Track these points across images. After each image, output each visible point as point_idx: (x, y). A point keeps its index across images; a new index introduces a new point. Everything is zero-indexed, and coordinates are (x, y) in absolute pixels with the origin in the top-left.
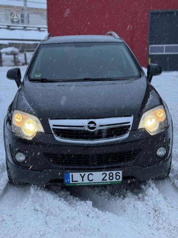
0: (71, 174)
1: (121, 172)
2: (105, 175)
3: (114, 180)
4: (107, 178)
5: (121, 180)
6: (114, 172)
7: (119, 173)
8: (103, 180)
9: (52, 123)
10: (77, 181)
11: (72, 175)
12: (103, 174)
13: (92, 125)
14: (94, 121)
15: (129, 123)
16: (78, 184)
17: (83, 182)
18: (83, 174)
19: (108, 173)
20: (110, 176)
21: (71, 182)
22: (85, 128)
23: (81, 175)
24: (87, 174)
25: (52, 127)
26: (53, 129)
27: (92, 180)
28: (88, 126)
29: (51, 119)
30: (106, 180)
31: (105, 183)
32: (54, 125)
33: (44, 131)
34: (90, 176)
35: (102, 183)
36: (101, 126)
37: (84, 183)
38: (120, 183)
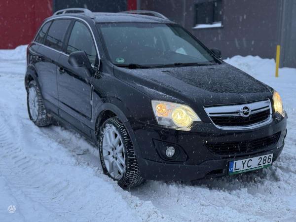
8: (259, 165)
22: (240, 114)
25: (209, 115)
26: (211, 117)
33: (200, 121)
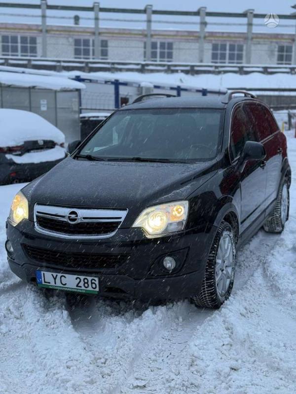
0: (42, 272)
1: (97, 279)
2: (78, 280)
3: (90, 288)
4: (82, 284)
5: (97, 289)
6: (90, 279)
7: (95, 281)
9: (38, 208)
10: (49, 283)
11: (44, 274)
12: (76, 279)
13: (73, 216)
14: (76, 211)
15: (120, 218)
16: (50, 287)
17: (55, 285)
18: (55, 274)
19: (82, 277)
20: (85, 283)
21: (43, 283)
23: (52, 275)
24: (59, 275)
27: (66, 284)
28: (69, 217)
29: (38, 204)
30: (81, 287)
31: (79, 291)
32: (38, 212)
34: (63, 278)
35: (76, 290)
36: (84, 218)
37: (57, 287)
38: (97, 293)
